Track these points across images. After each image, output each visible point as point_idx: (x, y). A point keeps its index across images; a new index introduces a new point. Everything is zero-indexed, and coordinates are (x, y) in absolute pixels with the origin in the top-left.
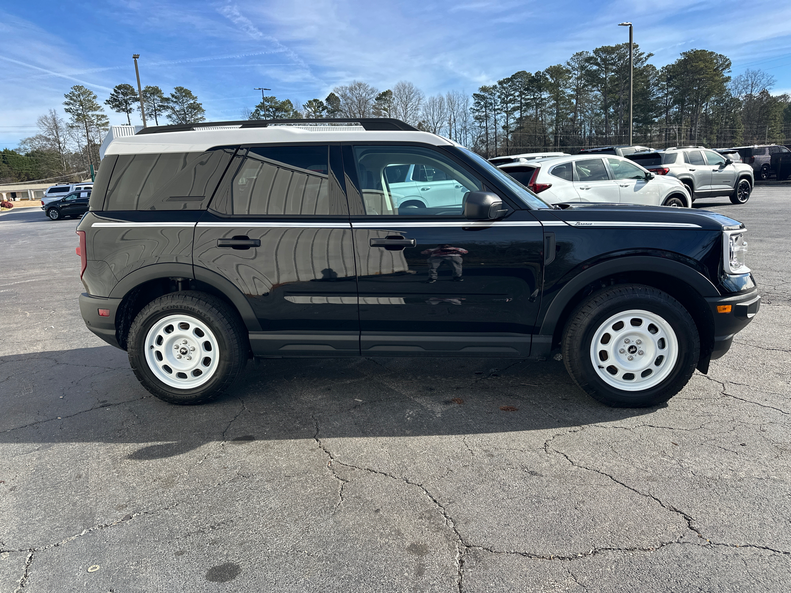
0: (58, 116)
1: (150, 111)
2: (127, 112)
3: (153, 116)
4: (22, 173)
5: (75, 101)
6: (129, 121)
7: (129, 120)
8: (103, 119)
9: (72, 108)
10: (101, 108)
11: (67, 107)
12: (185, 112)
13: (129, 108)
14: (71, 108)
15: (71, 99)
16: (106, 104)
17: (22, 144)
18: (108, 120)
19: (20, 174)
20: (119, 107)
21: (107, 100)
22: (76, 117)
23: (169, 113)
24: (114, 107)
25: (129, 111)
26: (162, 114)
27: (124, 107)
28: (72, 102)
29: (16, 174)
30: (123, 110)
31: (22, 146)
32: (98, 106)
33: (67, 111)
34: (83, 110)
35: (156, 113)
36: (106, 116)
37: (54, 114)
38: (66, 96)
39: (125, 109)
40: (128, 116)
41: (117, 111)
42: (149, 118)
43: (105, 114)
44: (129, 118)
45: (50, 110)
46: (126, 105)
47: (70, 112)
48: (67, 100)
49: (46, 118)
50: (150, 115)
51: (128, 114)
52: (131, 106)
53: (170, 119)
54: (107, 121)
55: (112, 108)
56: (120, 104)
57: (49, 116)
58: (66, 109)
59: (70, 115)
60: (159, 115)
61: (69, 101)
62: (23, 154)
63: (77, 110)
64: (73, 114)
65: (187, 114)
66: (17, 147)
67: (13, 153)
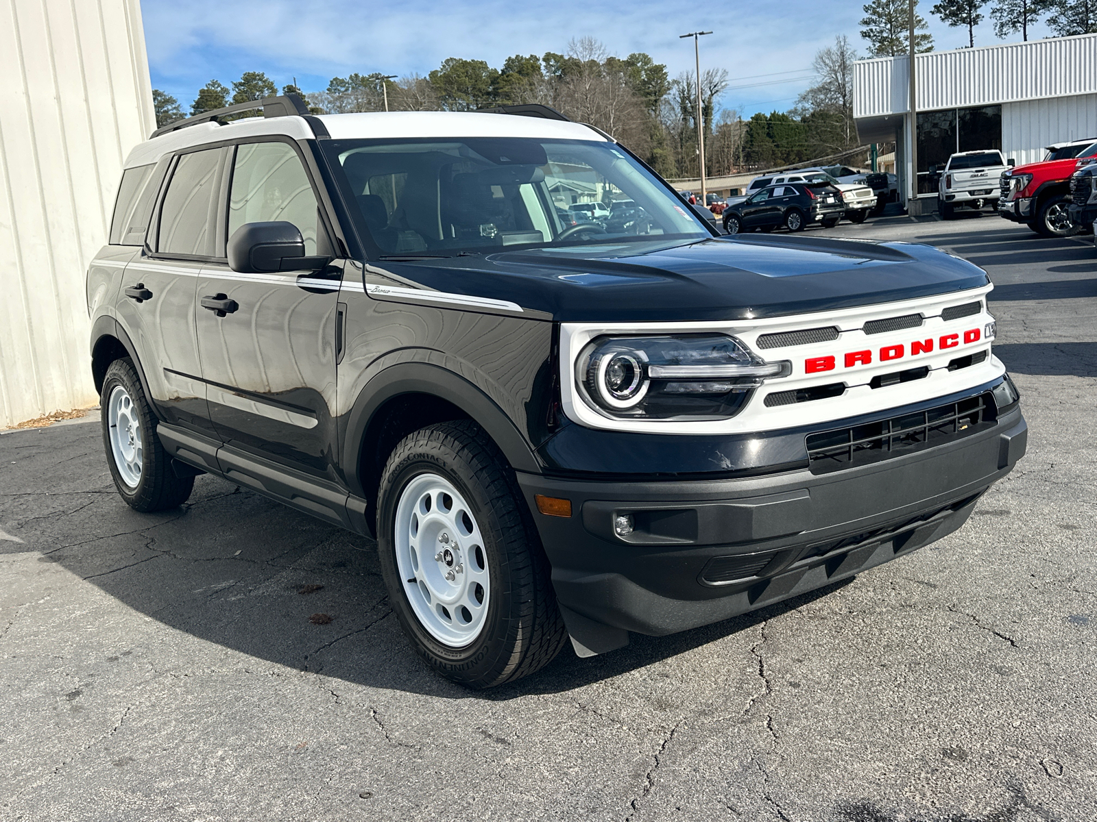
0: (848, 47)
1: (1015, 15)
2: (970, 23)
3: (1019, 25)
4: (792, 151)
5: (880, 16)
6: (971, 41)
7: (971, 38)
8: (922, 43)
9: (874, 28)
10: (923, 23)
11: (865, 28)
12: (1086, 7)
13: (974, 15)
14: (871, 30)
15: (875, 13)
16: (933, 13)
17: (799, 101)
18: (933, 43)
19: (788, 154)
20: (956, 15)
21: (935, 7)
22: (878, 44)
23: (1052, 15)
24: (947, 16)
25: (972, 21)
26: (1038, 17)
27: (964, 15)
28: (874, 17)
29: (782, 154)
30: (963, 20)
31: (800, 105)
32: (918, 18)
33: (865, 35)
34: (891, 30)
35: (1025, 18)
36: (929, 37)
37: (842, 44)
38: (866, 9)
39: (966, 18)
40: (971, 31)
41: (952, 24)
42: (1011, 30)
43: (928, 34)
44: (971, 35)
45: (838, 38)
46: (970, 10)
47: (869, 36)
48: (866, 16)
49: (829, 53)
50: (1014, 24)
51: (971, 27)
52: (979, 11)
53: (1054, 27)
54: (929, 45)
55: (943, 20)
56: (958, 9)
57: (834, 48)
58: (862, 32)
59: (868, 42)
60: (1032, 20)
61: (871, 16)
62: (798, 119)
63: (882, 32)
64: (874, 41)
65: (1092, 12)
66: (792, 107)
67: (783, 118)
